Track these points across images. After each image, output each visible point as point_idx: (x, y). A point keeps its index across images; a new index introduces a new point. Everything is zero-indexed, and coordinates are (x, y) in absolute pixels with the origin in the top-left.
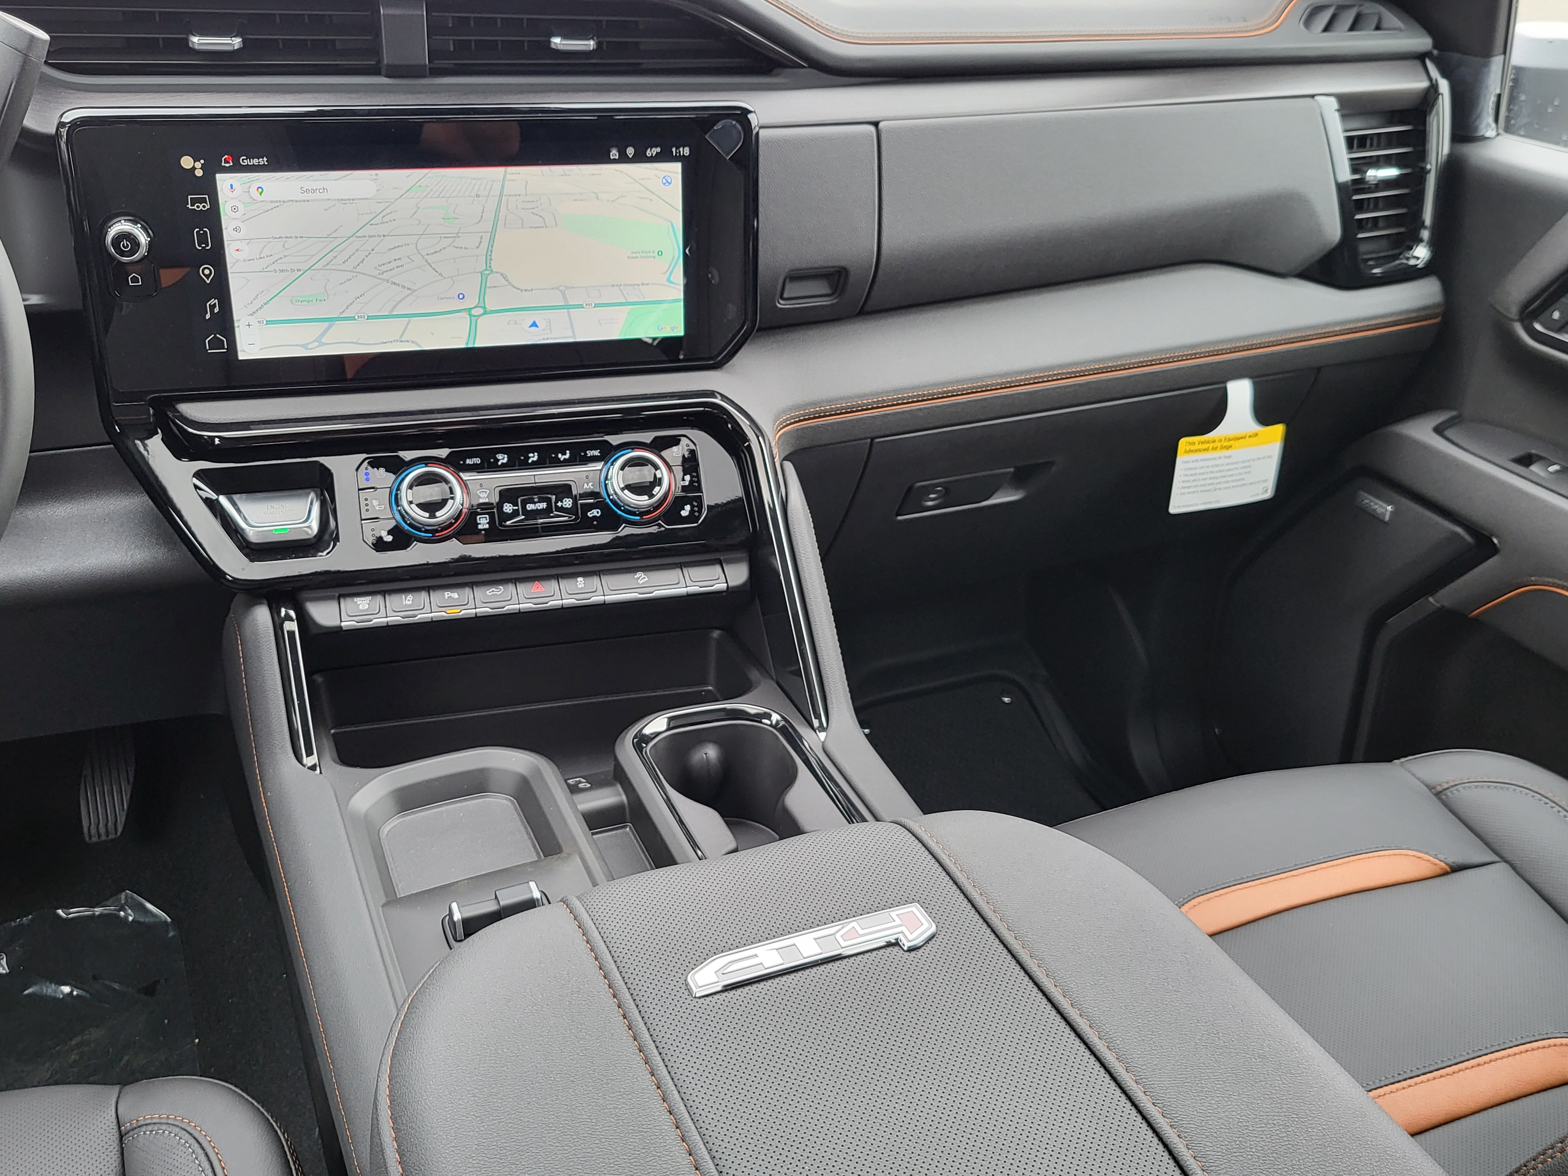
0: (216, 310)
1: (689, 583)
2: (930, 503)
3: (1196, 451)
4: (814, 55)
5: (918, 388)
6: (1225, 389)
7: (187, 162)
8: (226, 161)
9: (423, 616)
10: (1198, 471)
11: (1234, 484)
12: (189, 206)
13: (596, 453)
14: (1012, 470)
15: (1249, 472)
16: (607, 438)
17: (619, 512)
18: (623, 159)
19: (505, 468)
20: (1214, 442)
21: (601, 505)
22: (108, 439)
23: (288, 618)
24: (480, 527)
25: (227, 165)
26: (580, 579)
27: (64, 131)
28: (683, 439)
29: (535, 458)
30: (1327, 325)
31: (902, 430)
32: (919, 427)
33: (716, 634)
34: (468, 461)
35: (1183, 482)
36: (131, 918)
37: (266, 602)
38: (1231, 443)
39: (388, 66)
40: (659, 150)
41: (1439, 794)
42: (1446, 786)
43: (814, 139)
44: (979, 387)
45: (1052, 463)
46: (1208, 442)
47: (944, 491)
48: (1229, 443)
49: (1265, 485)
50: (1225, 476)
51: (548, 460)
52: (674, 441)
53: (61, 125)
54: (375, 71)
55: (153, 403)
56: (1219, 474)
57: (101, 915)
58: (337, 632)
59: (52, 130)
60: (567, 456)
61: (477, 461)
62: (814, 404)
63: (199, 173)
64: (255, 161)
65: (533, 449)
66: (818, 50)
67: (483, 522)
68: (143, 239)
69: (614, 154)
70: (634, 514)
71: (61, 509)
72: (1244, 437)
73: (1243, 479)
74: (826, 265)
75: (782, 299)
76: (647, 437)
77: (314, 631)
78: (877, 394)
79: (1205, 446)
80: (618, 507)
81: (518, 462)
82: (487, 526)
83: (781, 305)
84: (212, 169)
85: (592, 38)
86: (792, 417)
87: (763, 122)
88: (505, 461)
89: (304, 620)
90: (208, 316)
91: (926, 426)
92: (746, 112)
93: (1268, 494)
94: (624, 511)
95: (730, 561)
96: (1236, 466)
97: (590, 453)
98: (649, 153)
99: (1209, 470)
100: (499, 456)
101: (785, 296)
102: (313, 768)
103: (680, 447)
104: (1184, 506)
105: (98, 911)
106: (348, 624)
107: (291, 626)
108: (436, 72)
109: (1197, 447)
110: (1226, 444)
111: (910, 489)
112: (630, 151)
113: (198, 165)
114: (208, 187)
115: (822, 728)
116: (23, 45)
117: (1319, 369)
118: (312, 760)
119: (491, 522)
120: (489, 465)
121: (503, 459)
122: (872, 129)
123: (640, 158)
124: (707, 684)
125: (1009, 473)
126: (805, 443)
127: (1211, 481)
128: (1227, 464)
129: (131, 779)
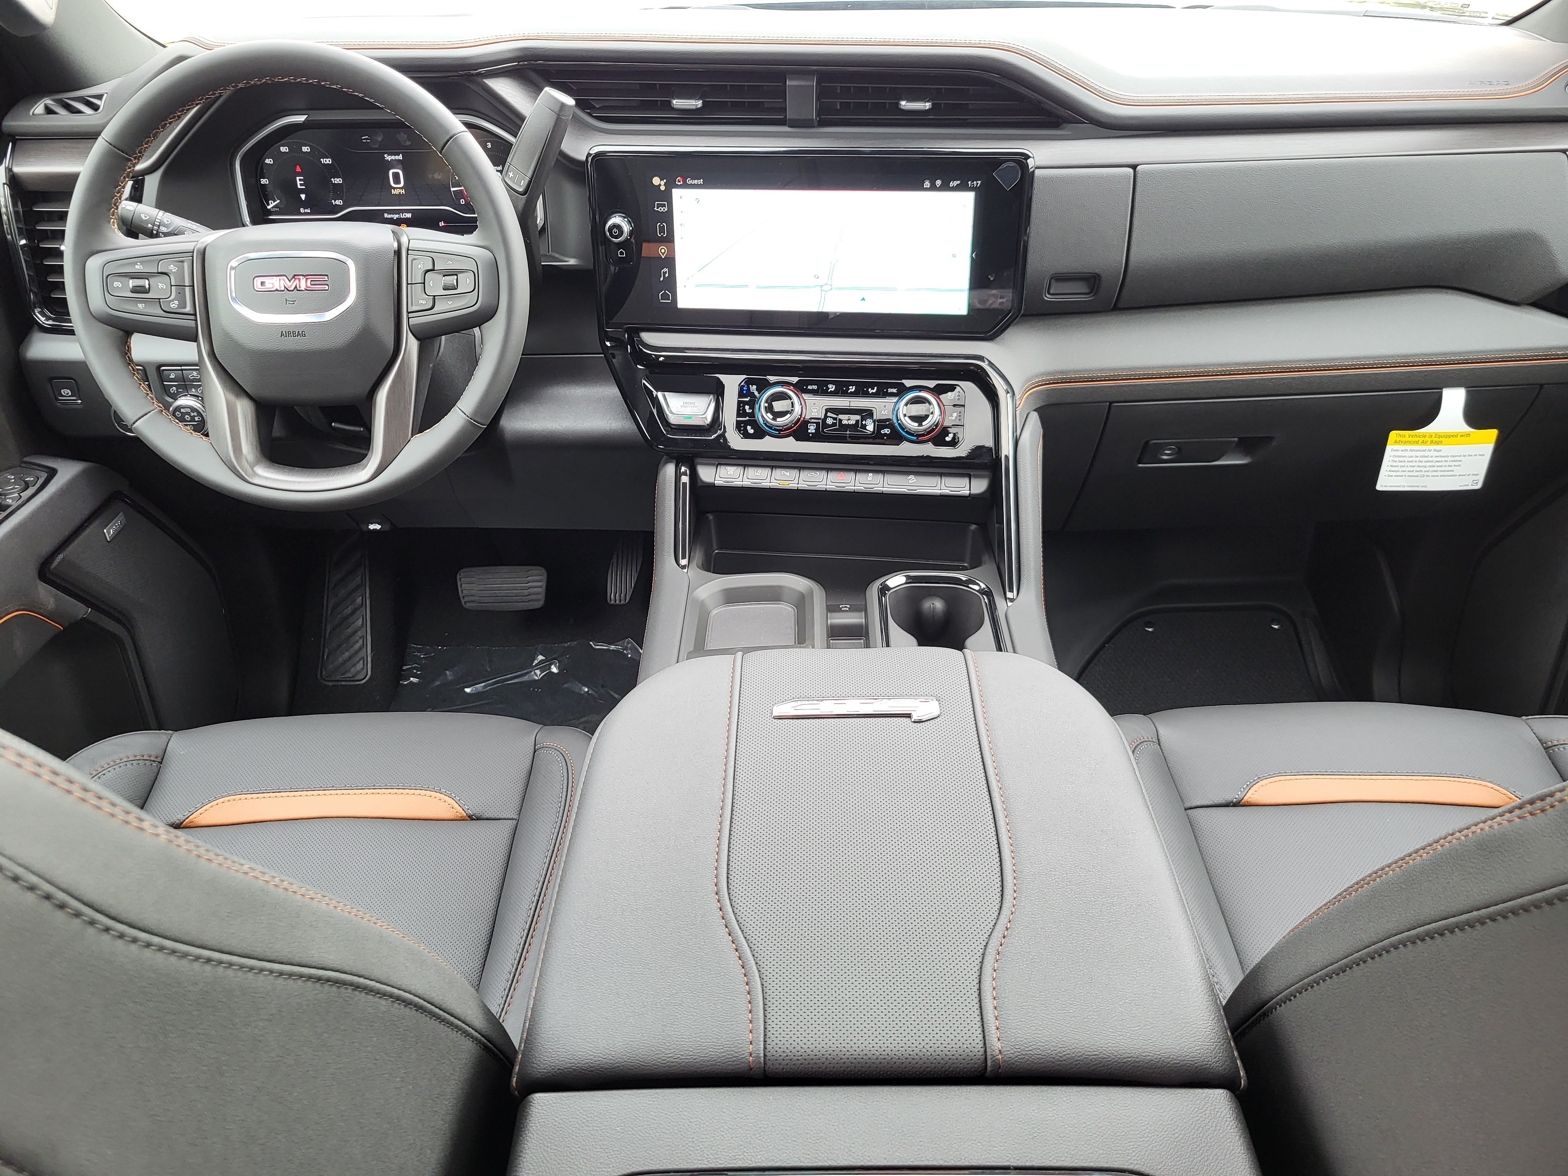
0: (667, 275)
1: (943, 487)
2: (1165, 457)
3: (1406, 442)
4: (1092, 114)
5: (1149, 368)
6: (1441, 393)
7: (656, 181)
8: (679, 181)
9: (766, 484)
10: (1406, 459)
11: (1442, 473)
12: (656, 209)
13: (894, 391)
14: (1236, 439)
15: (1460, 466)
16: (904, 381)
17: (904, 433)
18: (933, 188)
19: (834, 394)
20: (1425, 436)
21: (891, 426)
22: (601, 352)
23: (685, 474)
24: (809, 431)
25: (679, 184)
26: (871, 474)
27: (590, 159)
28: (957, 387)
29: (853, 390)
30: (1550, 349)
31: (1134, 399)
32: (1149, 398)
33: (973, 527)
34: (809, 387)
35: (1391, 466)
36: (629, 656)
37: (675, 462)
38: (1441, 439)
39: (790, 120)
40: (959, 182)
41: (1548, 749)
42: (1556, 743)
43: (1082, 178)
44: (1202, 372)
45: (1271, 438)
46: (1419, 436)
47: (1177, 450)
48: (1439, 439)
49: (1475, 478)
50: (1434, 466)
51: (862, 392)
52: (952, 388)
53: (589, 155)
54: (782, 122)
55: (628, 330)
56: (1428, 464)
57: (613, 650)
58: (712, 486)
59: (584, 158)
60: (874, 391)
61: (815, 387)
62: (1062, 372)
63: (663, 188)
64: (696, 182)
65: (852, 383)
66: (1095, 111)
67: (812, 429)
68: (626, 228)
69: (927, 184)
70: (912, 435)
71: (579, 391)
72: (1456, 436)
73: (1452, 471)
74: (1082, 271)
75: (1049, 293)
76: (932, 384)
77: (699, 484)
78: (1115, 370)
79: (1416, 439)
80: (903, 429)
81: (841, 391)
82: (814, 431)
83: (1048, 298)
84: (671, 185)
85: (928, 101)
86: (1043, 381)
87: (1038, 164)
88: (833, 390)
89: (694, 476)
90: (662, 279)
91: (1154, 398)
92: (1027, 157)
93: (1478, 486)
94: (907, 432)
95: (976, 476)
96: (1446, 459)
97: (890, 390)
98: (951, 184)
99: (1417, 459)
100: (830, 386)
101: (1051, 292)
102: (684, 567)
103: (953, 393)
104: (1391, 486)
105: (612, 647)
106: (719, 482)
107: (685, 479)
108: (823, 123)
109: (1407, 439)
110: (1437, 439)
111: (1147, 442)
112: (938, 183)
113: (663, 183)
114: (667, 197)
115: (1012, 600)
116: (557, 109)
117: (1542, 385)
118: (684, 562)
119: (817, 429)
120: (822, 391)
121: (832, 388)
122: (1131, 170)
123: (945, 187)
124: (964, 561)
125: (1235, 441)
126: (1054, 400)
127: (1418, 469)
128: (1436, 457)
129: (638, 569)
